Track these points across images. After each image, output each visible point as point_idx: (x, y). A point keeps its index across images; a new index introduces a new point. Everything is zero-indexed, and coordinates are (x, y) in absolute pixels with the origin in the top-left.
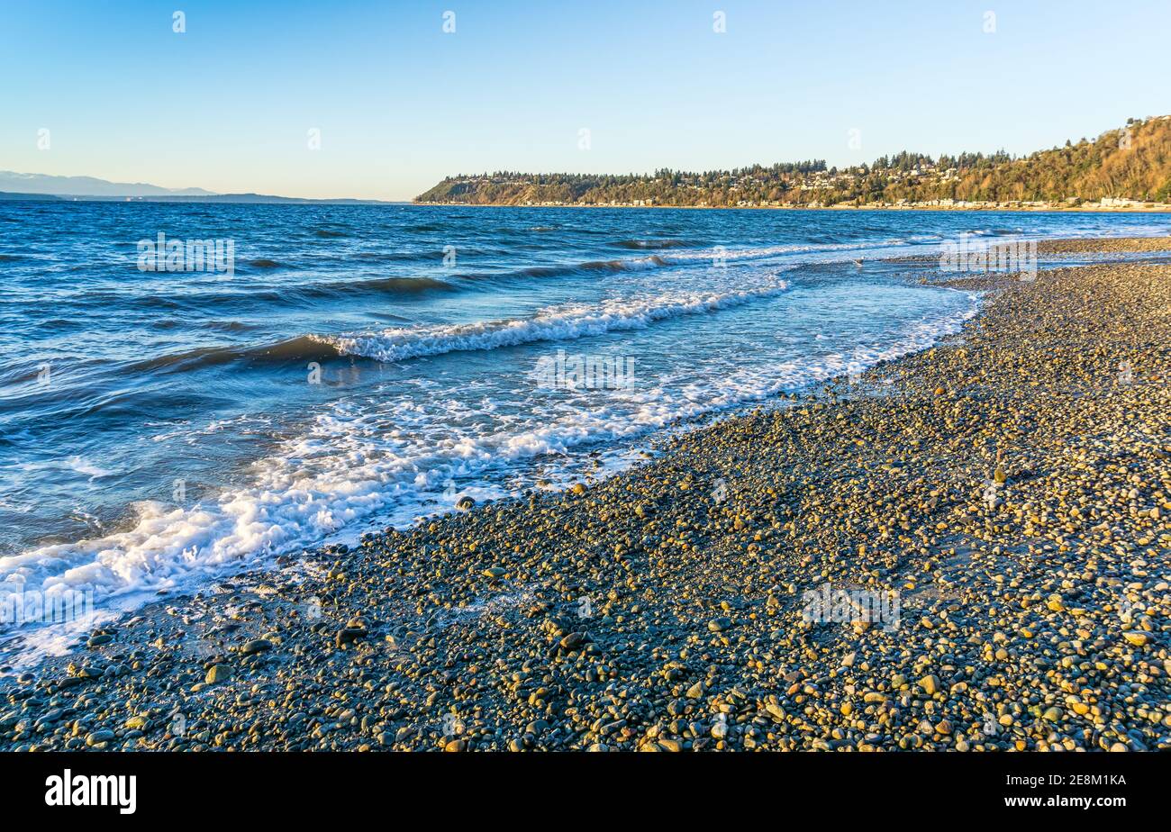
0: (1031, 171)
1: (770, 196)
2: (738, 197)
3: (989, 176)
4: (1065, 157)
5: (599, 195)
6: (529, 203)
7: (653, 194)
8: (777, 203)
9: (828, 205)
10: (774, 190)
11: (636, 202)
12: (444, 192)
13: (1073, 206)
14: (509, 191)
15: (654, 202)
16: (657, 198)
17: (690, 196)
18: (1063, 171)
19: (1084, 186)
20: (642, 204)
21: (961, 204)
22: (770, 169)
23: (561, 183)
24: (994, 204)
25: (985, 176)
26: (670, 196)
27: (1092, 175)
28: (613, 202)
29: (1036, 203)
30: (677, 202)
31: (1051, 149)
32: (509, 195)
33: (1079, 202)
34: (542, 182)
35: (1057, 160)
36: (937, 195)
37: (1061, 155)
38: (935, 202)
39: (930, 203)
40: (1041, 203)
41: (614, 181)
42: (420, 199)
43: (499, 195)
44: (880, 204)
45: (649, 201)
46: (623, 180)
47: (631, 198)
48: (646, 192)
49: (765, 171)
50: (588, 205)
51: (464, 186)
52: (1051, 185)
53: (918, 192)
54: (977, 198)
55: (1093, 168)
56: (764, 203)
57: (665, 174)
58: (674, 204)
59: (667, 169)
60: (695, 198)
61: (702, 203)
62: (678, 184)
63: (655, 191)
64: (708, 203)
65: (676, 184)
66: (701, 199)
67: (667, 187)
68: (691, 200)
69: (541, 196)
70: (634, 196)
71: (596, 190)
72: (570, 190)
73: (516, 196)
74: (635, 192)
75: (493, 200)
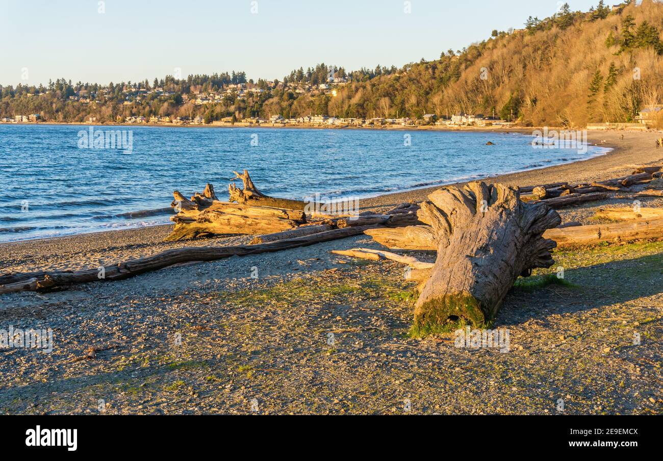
0: (397, 85)
2: (128, 112)
3: (361, 90)
4: (430, 70)
8: (167, 119)
9: (209, 121)
10: (166, 104)
11: (18, 117)
13: (428, 123)
15: (38, 118)
16: (42, 113)
17: (78, 110)
18: (425, 85)
19: (442, 101)
20: (25, 120)
21: (330, 121)
22: (184, 82)
24: (360, 121)
25: (357, 89)
26: (57, 111)
27: (449, 92)
29: (397, 121)
31: (419, 62)
33: (434, 120)
35: (423, 73)
36: (311, 111)
37: (427, 68)
38: (306, 119)
39: (301, 120)
40: (401, 120)
44: (254, 121)
45: (33, 117)
47: (13, 113)
49: (177, 83)
52: (413, 100)
53: (293, 107)
54: (347, 115)
55: (452, 83)
56: (153, 119)
57: (60, 85)
58: (61, 120)
59: (63, 80)
60: (84, 113)
61: (91, 119)
62: (70, 97)
63: (41, 104)
64: (97, 119)
65: (68, 97)
66: (91, 114)
67: (55, 100)
68: (80, 115)
70: (16, 111)
74: (18, 106)
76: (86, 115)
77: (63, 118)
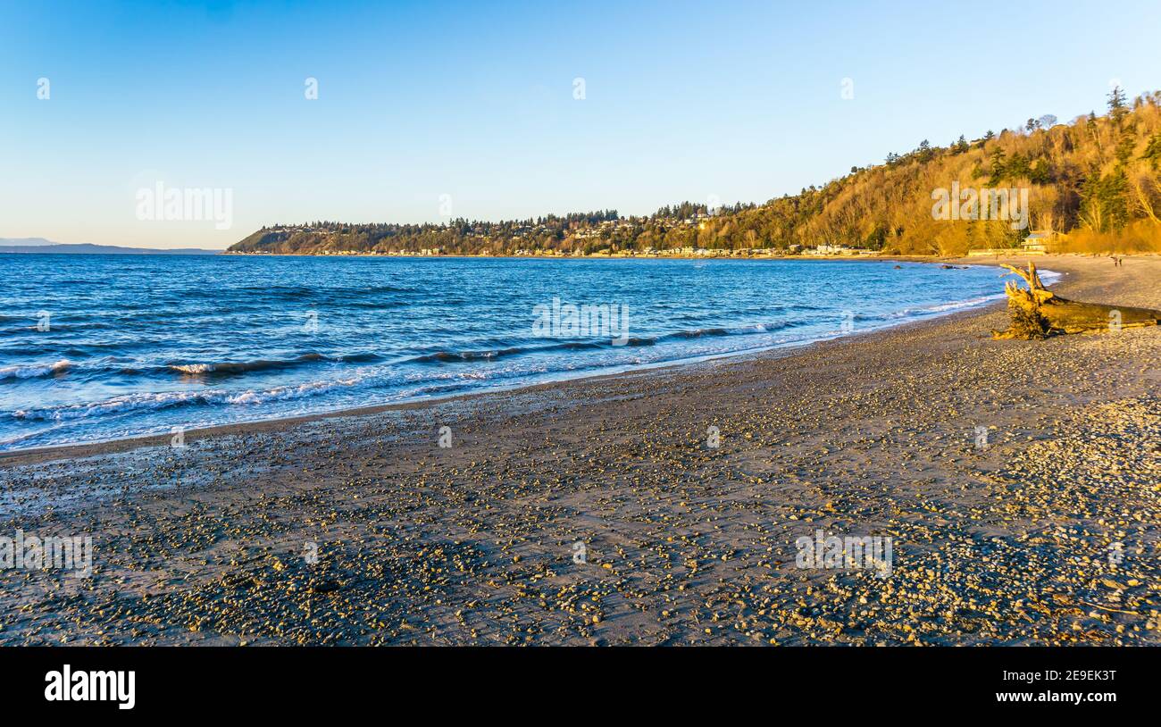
0: (762, 219)
1: (545, 245)
2: (516, 246)
3: (728, 223)
4: (793, 204)
5: (391, 245)
6: (327, 253)
7: (439, 244)
8: (551, 251)
9: (588, 253)
10: (549, 239)
11: (424, 251)
12: (254, 242)
13: (794, 253)
14: (313, 239)
15: (441, 251)
16: (444, 247)
17: (474, 244)
18: (789, 218)
19: (806, 232)
20: (429, 253)
21: (700, 252)
22: (563, 219)
23: (360, 233)
24: (728, 251)
25: (724, 223)
26: (457, 245)
27: (813, 224)
28: (402, 252)
29: (764, 251)
30: (463, 251)
31: (782, 197)
32: (311, 245)
33: (800, 250)
34: (345, 232)
35: (786, 207)
36: (681, 243)
37: (790, 203)
38: (677, 250)
39: (673, 251)
40: (768, 250)
41: (408, 230)
42: (230, 249)
43: (302, 245)
44: (629, 252)
45: (436, 250)
46: (417, 230)
47: (420, 247)
48: (435, 241)
49: (558, 220)
50: (379, 255)
51: (276, 235)
52: (778, 232)
53: (665, 239)
54: (715, 247)
55: (815, 216)
56: (538, 252)
57: (459, 223)
59: (462, 219)
60: (479, 247)
61: (485, 252)
62: (467, 233)
63: (443, 240)
64: (490, 252)
65: (465, 234)
66: (485, 247)
67: (455, 236)
68: (476, 249)
69: (339, 245)
70: (423, 245)
71: (389, 239)
72: (368, 239)
73: (318, 245)
74: (424, 241)
75: (296, 250)
76: (481, 249)
77: (461, 251)
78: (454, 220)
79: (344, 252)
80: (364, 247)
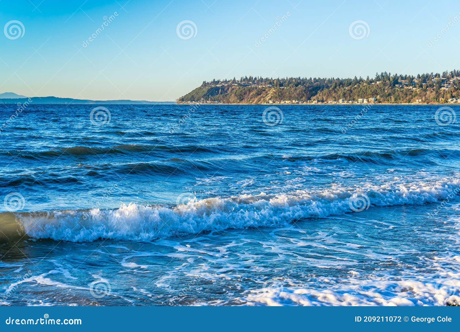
5: (329, 95)
6: (271, 102)
11: (360, 100)
12: (201, 94)
14: (254, 92)
15: (376, 100)
16: (378, 97)
17: (406, 94)
20: (365, 102)
23: (297, 86)
26: (389, 95)
28: (341, 101)
30: (396, 100)
32: (254, 96)
34: (281, 85)
41: (341, 83)
42: (182, 99)
43: (246, 96)
45: (372, 99)
46: (349, 82)
47: (356, 97)
48: (369, 92)
50: (320, 103)
51: (217, 89)
57: (384, 77)
58: (393, 101)
59: (386, 73)
60: (410, 96)
61: (417, 101)
62: (396, 85)
63: (377, 91)
64: (422, 101)
65: (394, 85)
66: (416, 97)
67: (386, 88)
68: (408, 98)
69: (281, 96)
70: (358, 96)
71: (326, 91)
72: (304, 91)
73: (260, 96)
74: (359, 92)
75: (241, 100)
76: (412, 98)
77: (394, 100)
78: (380, 74)
79: (287, 102)
80: (302, 97)
